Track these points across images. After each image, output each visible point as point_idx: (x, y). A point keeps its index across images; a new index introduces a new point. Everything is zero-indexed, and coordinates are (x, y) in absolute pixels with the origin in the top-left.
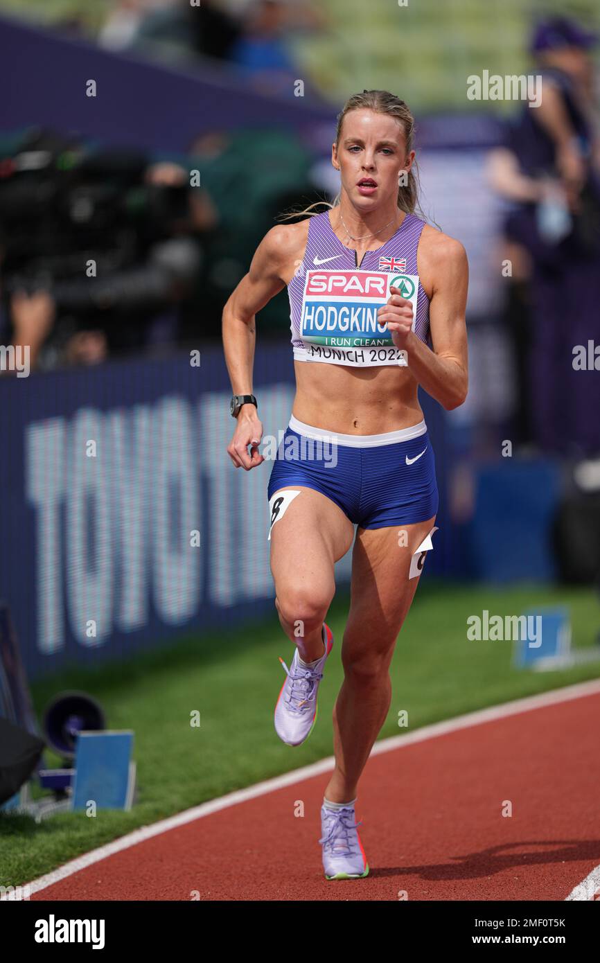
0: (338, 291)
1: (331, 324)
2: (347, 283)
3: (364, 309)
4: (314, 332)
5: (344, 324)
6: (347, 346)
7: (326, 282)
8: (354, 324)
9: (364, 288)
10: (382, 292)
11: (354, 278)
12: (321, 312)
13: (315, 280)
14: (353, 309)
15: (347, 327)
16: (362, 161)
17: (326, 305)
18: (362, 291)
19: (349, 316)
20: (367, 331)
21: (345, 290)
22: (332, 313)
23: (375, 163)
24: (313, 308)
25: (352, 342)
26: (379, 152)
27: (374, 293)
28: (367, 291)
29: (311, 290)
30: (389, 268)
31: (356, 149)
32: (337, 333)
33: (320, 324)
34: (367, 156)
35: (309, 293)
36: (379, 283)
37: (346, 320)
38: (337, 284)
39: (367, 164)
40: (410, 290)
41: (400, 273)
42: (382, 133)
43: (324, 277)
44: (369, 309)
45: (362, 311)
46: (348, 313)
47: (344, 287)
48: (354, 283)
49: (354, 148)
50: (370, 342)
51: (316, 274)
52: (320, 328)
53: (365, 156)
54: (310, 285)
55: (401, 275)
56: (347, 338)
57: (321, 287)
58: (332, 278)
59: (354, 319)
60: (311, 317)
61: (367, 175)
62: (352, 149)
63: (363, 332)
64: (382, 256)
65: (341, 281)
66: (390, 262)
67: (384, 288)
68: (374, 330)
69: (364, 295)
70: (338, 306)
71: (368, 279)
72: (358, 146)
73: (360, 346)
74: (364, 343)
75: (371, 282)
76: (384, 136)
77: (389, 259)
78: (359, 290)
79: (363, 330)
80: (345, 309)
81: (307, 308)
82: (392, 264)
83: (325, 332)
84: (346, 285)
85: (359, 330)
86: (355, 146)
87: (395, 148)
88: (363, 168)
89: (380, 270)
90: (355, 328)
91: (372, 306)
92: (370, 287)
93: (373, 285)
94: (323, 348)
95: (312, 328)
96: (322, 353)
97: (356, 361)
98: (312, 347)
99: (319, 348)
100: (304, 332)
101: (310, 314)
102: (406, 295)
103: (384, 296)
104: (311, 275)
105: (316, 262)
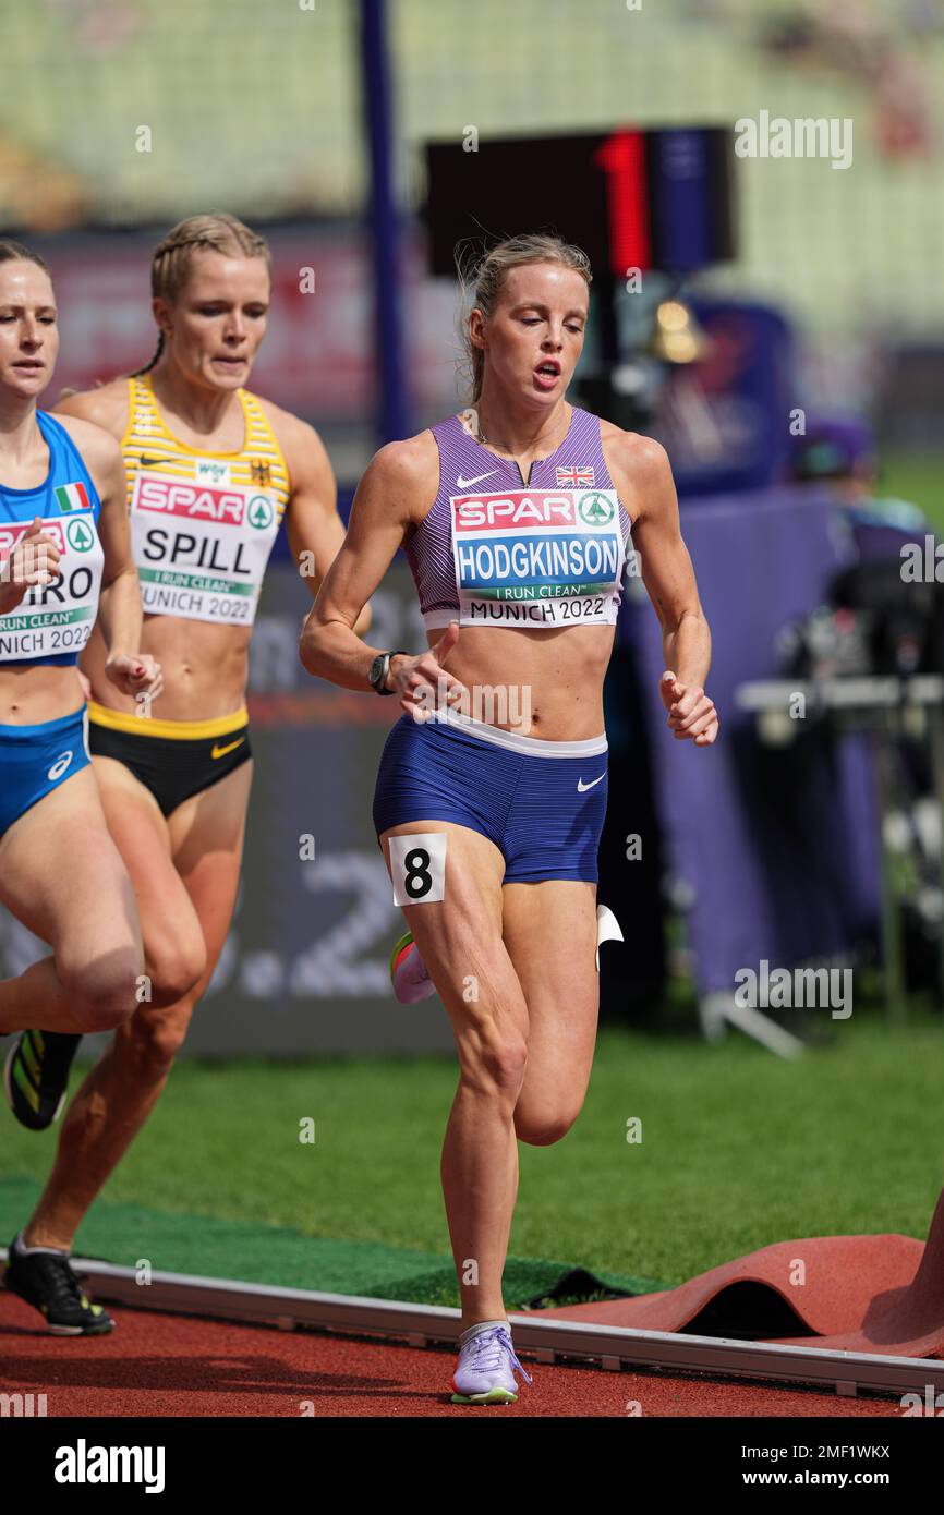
1: (503, 569)
2: (517, 506)
3: (548, 544)
4: (479, 582)
5: (521, 567)
6: (530, 598)
8: (537, 565)
9: (541, 509)
10: (568, 517)
11: (526, 501)
12: (484, 554)
13: (469, 510)
14: (531, 545)
15: (526, 571)
17: (490, 543)
18: (541, 519)
19: (527, 555)
20: (557, 573)
21: (515, 519)
22: (501, 553)
24: (471, 549)
25: (536, 593)
27: (557, 520)
30: (571, 483)
32: (513, 581)
33: (486, 571)
35: (461, 529)
36: (562, 505)
37: (524, 561)
38: (500, 512)
40: (608, 512)
41: (588, 487)
43: (480, 504)
45: (544, 546)
46: (525, 551)
47: (512, 515)
48: (527, 509)
50: (562, 590)
51: (468, 500)
52: (486, 576)
53: (550, 329)
54: (459, 517)
55: (590, 491)
56: (528, 586)
57: (477, 518)
58: (492, 505)
59: (536, 558)
60: (470, 562)
63: (551, 577)
64: (558, 466)
65: (505, 507)
66: (572, 473)
67: (572, 511)
68: (566, 573)
69: (545, 523)
70: (509, 542)
71: (547, 502)
73: (547, 597)
74: (553, 593)
75: (552, 505)
77: (569, 470)
78: (535, 518)
79: (550, 574)
81: (461, 549)
82: (575, 476)
83: (495, 582)
84: (515, 512)
85: (544, 574)
88: (547, 346)
89: (559, 487)
90: (538, 572)
91: (559, 539)
92: (552, 513)
93: (555, 509)
94: (491, 605)
95: (473, 577)
96: (488, 613)
97: (544, 619)
98: (473, 604)
99: (484, 605)
100: (464, 584)
101: (467, 557)
102: (602, 519)
104: (457, 503)
105: (462, 484)
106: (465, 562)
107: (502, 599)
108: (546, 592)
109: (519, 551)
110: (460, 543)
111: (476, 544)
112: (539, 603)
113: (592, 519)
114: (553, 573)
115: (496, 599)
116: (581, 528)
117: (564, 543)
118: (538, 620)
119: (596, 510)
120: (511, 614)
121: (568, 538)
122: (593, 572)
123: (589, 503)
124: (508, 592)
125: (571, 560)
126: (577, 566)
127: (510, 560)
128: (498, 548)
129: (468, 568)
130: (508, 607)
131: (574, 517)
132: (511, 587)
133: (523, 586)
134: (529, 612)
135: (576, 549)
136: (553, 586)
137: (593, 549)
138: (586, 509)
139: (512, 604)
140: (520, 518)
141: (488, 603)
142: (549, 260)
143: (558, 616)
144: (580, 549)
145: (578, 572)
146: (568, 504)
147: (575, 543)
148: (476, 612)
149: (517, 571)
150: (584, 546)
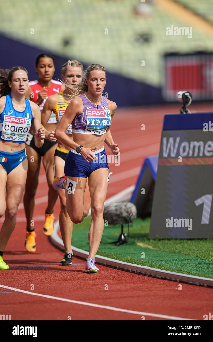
0: (95, 115)
1: (94, 124)
2: (96, 112)
3: (101, 120)
4: (91, 126)
5: (97, 124)
6: (98, 129)
7: (92, 113)
10: (104, 115)
11: (98, 112)
12: (92, 121)
13: (89, 113)
14: (99, 120)
17: (93, 119)
18: (100, 115)
19: (98, 122)
21: (96, 115)
22: (94, 121)
23: (100, 83)
26: (101, 80)
27: (102, 116)
28: (101, 115)
29: (89, 115)
31: (95, 80)
32: (96, 126)
33: (92, 124)
35: (88, 116)
36: (103, 113)
37: (98, 123)
38: (94, 113)
40: (109, 114)
43: (91, 112)
50: (102, 128)
51: (89, 111)
52: (92, 125)
54: (87, 114)
56: (98, 127)
57: (90, 114)
58: (92, 112)
59: (99, 122)
64: (102, 106)
65: (95, 113)
67: (104, 114)
68: (103, 125)
69: (101, 116)
70: (95, 119)
75: (102, 113)
78: (99, 115)
80: (97, 120)
82: (104, 108)
83: (93, 126)
87: (104, 79)
90: (100, 125)
93: (102, 114)
95: (90, 125)
96: (90, 132)
97: (99, 133)
98: (88, 130)
99: (90, 130)
100: (88, 126)
101: (89, 121)
102: (108, 116)
103: (104, 116)
104: (87, 111)
105: (87, 108)
106: (89, 122)
107: (94, 129)
108: (100, 128)
110: (88, 119)
111: (91, 119)
112: (99, 130)
113: (107, 115)
114: (102, 125)
115: (92, 129)
116: (106, 117)
119: (108, 114)
120: (94, 132)
121: (104, 119)
122: (107, 125)
124: (95, 128)
125: (104, 123)
127: (96, 122)
128: (94, 120)
129: (89, 123)
130: (94, 131)
133: (97, 127)
134: (97, 132)
135: (105, 121)
137: (107, 121)
138: (106, 114)
139: (95, 130)
141: (90, 129)
142: (97, 69)
143: (102, 133)
145: (105, 125)
146: (104, 113)
147: (105, 120)
148: (88, 131)
149: (96, 124)
150: (106, 121)
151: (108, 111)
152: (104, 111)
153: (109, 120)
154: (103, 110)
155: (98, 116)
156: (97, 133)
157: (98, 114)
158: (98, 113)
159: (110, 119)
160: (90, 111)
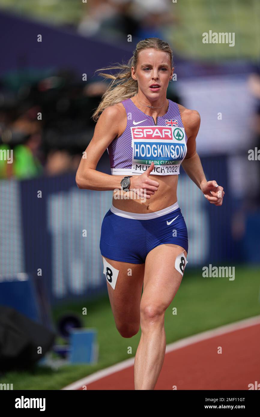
0: (149, 137)
1: (149, 154)
2: (154, 131)
3: (164, 146)
4: (140, 158)
5: (155, 154)
6: (157, 164)
7: (143, 132)
8: (160, 153)
9: (162, 135)
10: (170, 137)
11: (157, 130)
12: (143, 148)
13: (137, 132)
14: (158, 146)
15: (156, 155)
16: (152, 75)
17: (145, 144)
18: (161, 137)
19: (157, 149)
20: (166, 157)
21: (153, 136)
22: (148, 148)
23: (159, 76)
24: (139, 145)
25: (160, 162)
26: (160, 70)
27: (167, 137)
28: (164, 136)
29: (136, 136)
31: (148, 69)
32: (152, 158)
33: (143, 154)
34: (155, 73)
35: (135, 138)
36: (168, 132)
37: (156, 151)
38: (148, 133)
39: (155, 76)
40: (182, 135)
41: (176, 127)
42: (161, 60)
43: (141, 130)
44: (166, 146)
45: (162, 146)
46: (156, 148)
47: (152, 135)
49: (147, 69)
50: (167, 162)
51: (136, 129)
52: (143, 156)
53: (153, 73)
54: (134, 134)
56: (157, 160)
57: (141, 135)
58: (145, 130)
59: (160, 151)
60: (138, 150)
61: (155, 82)
62: (146, 69)
63: (164, 158)
64: (166, 119)
65: (150, 132)
66: (170, 122)
67: (171, 135)
68: (169, 157)
69: (163, 138)
70: (151, 144)
71: (164, 130)
72: (149, 68)
73: (163, 165)
74: (165, 163)
75: (165, 132)
76: (162, 62)
77: (170, 121)
79: (164, 156)
80: (154, 146)
81: (135, 145)
82: (172, 123)
83: (146, 158)
85: (162, 156)
86: (147, 68)
87: (167, 67)
88: (153, 79)
90: (160, 155)
91: (167, 144)
93: (166, 134)
94: (143, 166)
95: (139, 156)
96: (142, 168)
97: (161, 172)
98: (137, 165)
99: (141, 166)
100: (135, 158)
101: (137, 148)
102: (180, 138)
103: (171, 139)
104: (133, 129)
105: (134, 123)
106: (136, 150)
107: (148, 164)
108: (162, 163)
109: (154, 148)
110: (135, 143)
111: (141, 144)
112: (161, 166)
113: (177, 138)
114: (165, 156)
115: (145, 164)
116: (174, 141)
117: (169, 146)
118: (159, 172)
119: (179, 135)
121: (170, 144)
122: (177, 157)
123: (176, 132)
124: (150, 162)
125: (171, 152)
126: (173, 155)
127: (152, 151)
128: (148, 146)
129: (137, 152)
131: (172, 137)
132: (151, 160)
133: (155, 160)
135: (172, 148)
136: (165, 161)
137: (177, 149)
138: (175, 135)
140: (155, 136)
143: (166, 171)
144: (174, 148)
145: (172, 157)
147: (172, 146)
148: (137, 168)
149: (153, 155)
150: (175, 148)
151: (179, 129)
152: (170, 129)
153: (181, 147)
154: (170, 127)
155: (158, 137)
156: (156, 171)
157: (157, 135)
158: (157, 133)
159: (183, 145)
160: (139, 128)
